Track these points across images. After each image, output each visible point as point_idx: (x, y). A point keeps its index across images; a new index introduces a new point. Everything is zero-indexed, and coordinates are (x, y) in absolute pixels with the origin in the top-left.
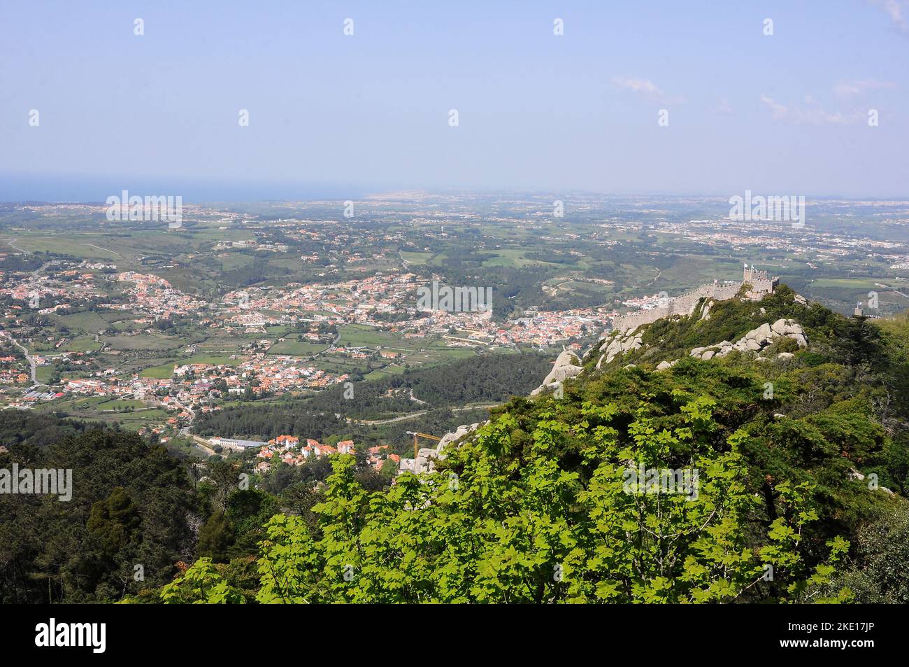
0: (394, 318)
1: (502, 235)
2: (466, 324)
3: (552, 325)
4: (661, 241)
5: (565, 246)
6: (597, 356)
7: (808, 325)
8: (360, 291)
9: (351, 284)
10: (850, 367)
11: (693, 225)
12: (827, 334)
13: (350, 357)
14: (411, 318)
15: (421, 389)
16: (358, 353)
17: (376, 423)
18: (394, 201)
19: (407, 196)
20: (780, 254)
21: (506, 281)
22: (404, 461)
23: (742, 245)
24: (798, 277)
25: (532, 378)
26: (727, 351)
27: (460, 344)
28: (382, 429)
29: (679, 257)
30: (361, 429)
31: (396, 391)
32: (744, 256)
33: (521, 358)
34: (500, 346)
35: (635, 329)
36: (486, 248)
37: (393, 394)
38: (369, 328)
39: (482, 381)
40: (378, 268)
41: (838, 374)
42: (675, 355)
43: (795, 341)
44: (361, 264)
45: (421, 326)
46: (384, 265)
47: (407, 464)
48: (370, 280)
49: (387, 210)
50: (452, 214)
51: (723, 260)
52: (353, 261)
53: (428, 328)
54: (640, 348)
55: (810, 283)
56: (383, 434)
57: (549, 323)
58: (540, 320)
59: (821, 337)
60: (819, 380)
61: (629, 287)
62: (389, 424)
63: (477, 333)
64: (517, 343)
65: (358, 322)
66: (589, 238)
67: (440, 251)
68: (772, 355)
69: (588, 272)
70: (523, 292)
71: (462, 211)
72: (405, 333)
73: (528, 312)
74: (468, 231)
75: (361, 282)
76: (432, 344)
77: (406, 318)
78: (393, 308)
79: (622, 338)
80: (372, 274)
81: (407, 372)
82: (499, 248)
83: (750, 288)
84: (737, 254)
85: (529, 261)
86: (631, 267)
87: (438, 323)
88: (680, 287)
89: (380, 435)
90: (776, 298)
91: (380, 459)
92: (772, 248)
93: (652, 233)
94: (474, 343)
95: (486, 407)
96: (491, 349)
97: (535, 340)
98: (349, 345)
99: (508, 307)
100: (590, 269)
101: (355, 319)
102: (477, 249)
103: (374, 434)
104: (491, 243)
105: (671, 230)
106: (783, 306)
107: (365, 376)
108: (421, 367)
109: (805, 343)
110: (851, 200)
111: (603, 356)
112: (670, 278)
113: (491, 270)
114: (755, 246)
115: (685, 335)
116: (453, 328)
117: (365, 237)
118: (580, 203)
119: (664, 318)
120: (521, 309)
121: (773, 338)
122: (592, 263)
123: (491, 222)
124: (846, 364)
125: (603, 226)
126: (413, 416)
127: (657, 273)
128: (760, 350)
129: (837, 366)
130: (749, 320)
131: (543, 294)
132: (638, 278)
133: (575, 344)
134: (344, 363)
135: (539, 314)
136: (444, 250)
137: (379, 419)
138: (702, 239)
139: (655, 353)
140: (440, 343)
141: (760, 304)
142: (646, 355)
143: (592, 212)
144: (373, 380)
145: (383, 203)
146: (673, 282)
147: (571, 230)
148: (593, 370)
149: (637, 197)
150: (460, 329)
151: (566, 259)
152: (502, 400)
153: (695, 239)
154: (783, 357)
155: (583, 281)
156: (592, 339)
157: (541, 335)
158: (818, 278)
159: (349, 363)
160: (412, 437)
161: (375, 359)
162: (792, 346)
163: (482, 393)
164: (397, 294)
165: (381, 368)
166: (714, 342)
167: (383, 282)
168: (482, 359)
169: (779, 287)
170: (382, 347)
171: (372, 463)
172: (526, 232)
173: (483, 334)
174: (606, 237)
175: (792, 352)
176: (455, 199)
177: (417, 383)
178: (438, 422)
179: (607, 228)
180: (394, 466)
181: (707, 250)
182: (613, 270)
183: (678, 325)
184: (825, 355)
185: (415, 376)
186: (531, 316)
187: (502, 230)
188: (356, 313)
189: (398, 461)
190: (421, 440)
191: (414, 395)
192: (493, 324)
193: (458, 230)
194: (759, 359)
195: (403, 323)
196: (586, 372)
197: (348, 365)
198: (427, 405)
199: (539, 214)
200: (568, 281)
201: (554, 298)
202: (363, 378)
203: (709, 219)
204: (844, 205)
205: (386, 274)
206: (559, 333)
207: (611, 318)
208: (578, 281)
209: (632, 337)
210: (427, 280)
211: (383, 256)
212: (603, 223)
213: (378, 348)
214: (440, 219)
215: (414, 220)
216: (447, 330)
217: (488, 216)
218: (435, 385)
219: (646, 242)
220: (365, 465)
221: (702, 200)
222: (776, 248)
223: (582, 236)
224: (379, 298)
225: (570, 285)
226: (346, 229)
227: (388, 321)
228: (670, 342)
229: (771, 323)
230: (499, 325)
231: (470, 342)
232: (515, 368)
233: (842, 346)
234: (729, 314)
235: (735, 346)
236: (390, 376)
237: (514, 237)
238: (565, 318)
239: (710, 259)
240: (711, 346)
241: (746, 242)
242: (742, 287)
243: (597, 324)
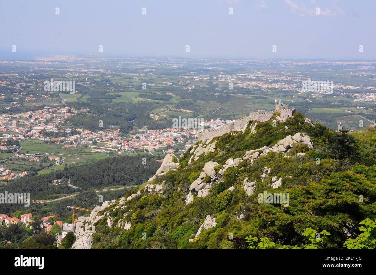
0: (57, 135)
1: (124, 83)
2: (103, 138)
3: (156, 138)
4: (220, 86)
5: (164, 90)
6: (188, 156)
7: (313, 136)
8: (34, 118)
9: (28, 114)
10: (338, 161)
11: (240, 77)
12: (324, 141)
13: (28, 160)
14: (68, 135)
15: (75, 179)
16: (33, 157)
17: (47, 202)
18: (54, 62)
19: (64, 58)
20: (290, 94)
21: (127, 111)
22: (65, 225)
23: (268, 88)
24: (301, 107)
25: (145, 171)
26: (267, 152)
27: (100, 150)
28: (51, 205)
29: (231, 96)
30: (37, 206)
31: (59, 181)
32: (269, 95)
33: (138, 158)
34: (125, 151)
35: (211, 140)
36: (115, 91)
37: (57, 183)
38: (41, 142)
39: (114, 173)
40: (46, 104)
41: (332, 165)
42: (236, 155)
43: (306, 146)
44: (34, 101)
45: (75, 140)
46: (50, 102)
47: (67, 227)
48: (40, 111)
49: (50, 67)
50: (93, 70)
51: (257, 98)
52: (29, 99)
53: (79, 141)
54: (215, 151)
55: (308, 110)
56: (51, 208)
57: (155, 137)
58: (149, 135)
59: (321, 143)
60: (322, 168)
61: (202, 114)
62: (55, 202)
63: (110, 143)
64: (135, 149)
65: (33, 138)
66: (178, 84)
67: (86, 93)
68: (293, 154)
69: (178, 105)
70: (138, 118)
71: (99, 68)
72: (65, 144)
73: (141, 130)
74: (103, 81)
75: (35, 113)
76: (82, 151)
77: (65, 135)
78: (56, 129)
79: (203, 145)
80: (42, 107)
81: (66, 169)
82: (123, 91)
83: (279, 114)
84: (266, 94)
85: (141, 99)
86: (203, 102)
87: (85, 137)
88: (233, 114)
89: (49, 209)
90: (294, 120)
91: (50, 224)
92: (286, 90)
93: (215, 81)
94: (108, 150)
95: (117, 189)
96: (118, 153)
97: (146, 147)
98: (28, 153)
99: (129, 127)
100: (178, 104)
101: (31, 136)
102: (109, 92)
103: (45, 209)
104: (117, 88)
105: (226, 80)
106: (299, 125)
107: (39, 172)
108: (75, 165)
109: (312, 147)
110: (331, 61)
111: (192, 156)
112: (226, 108)
113: (118, 104)
114: (276, 89)
115: (241, 143)
116: (95, 140)
117: (37, 84)
118: (172, 63)
119: (228, 133)
120: (137, 128)
121: (294, 144)
122: (180, 100)
123: (117, 75)
124: (336, 159)
125: (186, 77)
126: (70, 196)
127: (218, 106)
128: (286, 151)
129: (331, 160)
130: (278, 134)
131: (150, 119)
132: (208, 108)
133: (171, 149)
134: (25, 164)
135: (148, 131)
136: (88, 92)
137: (48, 199)
138: (245, 85)
139: (224, 154)
140: (87, 150)
141: (285, 124)
142: (218, 155)
143: (179, 69)
144: (44, 174)
145: (48, 63)
146: (228, 111)
147: (167, 80)
148: (186, 165)
149: (205, 60)
150: (99, 141)
151: (164, 98)
152: (127, 184)
153: (241, 85)
154: (300, 155)
155: (175, 111)
156: (181, 146)
157: (150, 144)
158: (312, 107)
159: (28, 164)
160: (70, 209)
161: (44, 161)
162: (305, 149)
163: (114, 180)
164: (59, 120)
165: (49, 166)
166: (258, 147)
167: (49, 112)
168: (114, 159)
169: (296, 113)
170: (50, 154)
171: (44, 227)
172: (139, 81)
173: (114, 144)
174: (188, 84)
175: (305, 152)
176: (94, 61)
177: (73, 176)
178: (87, 199)
179: (189, 78)
180: (59, 228)
181: (248, 91)
182: (192, 104)
183: (237, 137)
184: (324, 154)
185: (72, 171)
186: (143, 133)
187: (125, 80)
188: (32, 132)
189: (62, 225)
190: (77, 211)
191: (71, 183)
192: (120, 138)
193: (97, 80)
194: (286, 156)
195: (63, 138)
196: (182, 166)
197: (27, 165)
198: (79, 189)
199: (147, 70)
200: (165, 111)
201: (157, 121)
202: (37, 174)
203: (249, 73)
204: (327, 64)
205: (51, 107)
206: (160, 143)
207: (192, 133)
208: (171, 111)
209: (210, 145)
210: (78, 111)
211: (49, 96)
212: (186, 76)
213: (47, 154)
214: (85, 73)
215: (68, 74)
216: (91, 142)
217: (116, 71)
218: (85, 177)
219: (212, 87)
220: (40, 229)
221: (244, 62)
222: (288, 90)
223: (173, 83)
224: (47, 123)
225: (167, 113)
226: (24, 79)
227: (53, 137)
228: (232, 147)
229: (292, 135)
230: (124, 139)
231: (106, 149)
232: (134, 165)
233: (333, 148)
234: (267, 130)
235: (271, 149)
236: (55, 171)
237: (132, 84)
238: (164, 133)
239: (250, 97)
240: (257, 150)
241: (270, 86)
242: (274, 114)
243: (184, 137)
